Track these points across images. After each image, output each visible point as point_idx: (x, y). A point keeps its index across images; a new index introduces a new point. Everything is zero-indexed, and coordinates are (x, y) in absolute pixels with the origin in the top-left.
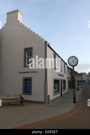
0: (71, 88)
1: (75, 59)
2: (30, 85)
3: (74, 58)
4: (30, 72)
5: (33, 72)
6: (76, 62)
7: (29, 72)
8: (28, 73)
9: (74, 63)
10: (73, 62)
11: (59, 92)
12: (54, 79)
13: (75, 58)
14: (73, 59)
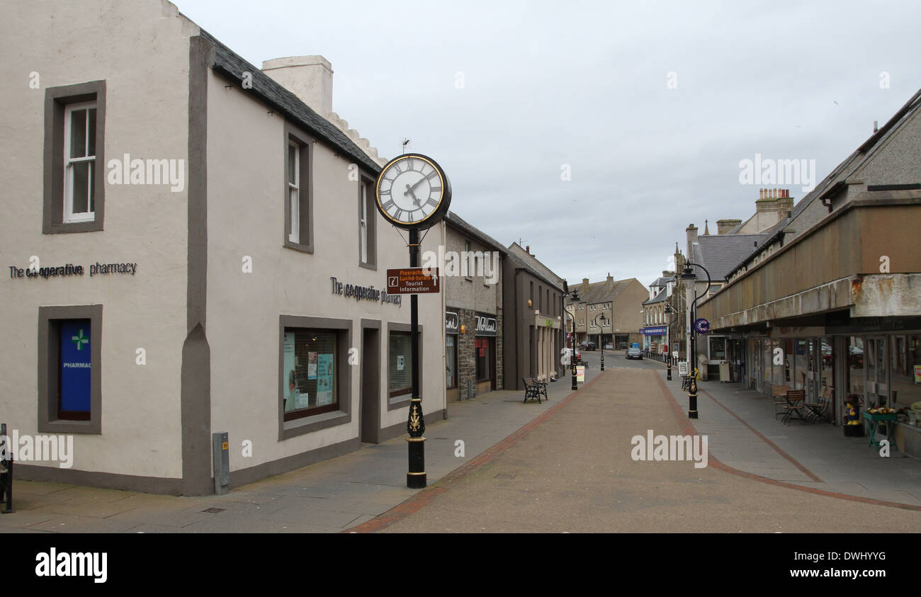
0: (494, 387)
1: (428, 178)
2: (88, 360)
3: (418, 165)
4: (87, 271)
5: (106, 270)
6: (430, 201)
7: (78, 270)
8: (74, 279)
9: (417, 202)
10: (410, 199)
11: (347, 409)
12: (282, 317)
13: (428, 170)
14: (412, 178)
